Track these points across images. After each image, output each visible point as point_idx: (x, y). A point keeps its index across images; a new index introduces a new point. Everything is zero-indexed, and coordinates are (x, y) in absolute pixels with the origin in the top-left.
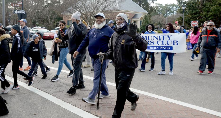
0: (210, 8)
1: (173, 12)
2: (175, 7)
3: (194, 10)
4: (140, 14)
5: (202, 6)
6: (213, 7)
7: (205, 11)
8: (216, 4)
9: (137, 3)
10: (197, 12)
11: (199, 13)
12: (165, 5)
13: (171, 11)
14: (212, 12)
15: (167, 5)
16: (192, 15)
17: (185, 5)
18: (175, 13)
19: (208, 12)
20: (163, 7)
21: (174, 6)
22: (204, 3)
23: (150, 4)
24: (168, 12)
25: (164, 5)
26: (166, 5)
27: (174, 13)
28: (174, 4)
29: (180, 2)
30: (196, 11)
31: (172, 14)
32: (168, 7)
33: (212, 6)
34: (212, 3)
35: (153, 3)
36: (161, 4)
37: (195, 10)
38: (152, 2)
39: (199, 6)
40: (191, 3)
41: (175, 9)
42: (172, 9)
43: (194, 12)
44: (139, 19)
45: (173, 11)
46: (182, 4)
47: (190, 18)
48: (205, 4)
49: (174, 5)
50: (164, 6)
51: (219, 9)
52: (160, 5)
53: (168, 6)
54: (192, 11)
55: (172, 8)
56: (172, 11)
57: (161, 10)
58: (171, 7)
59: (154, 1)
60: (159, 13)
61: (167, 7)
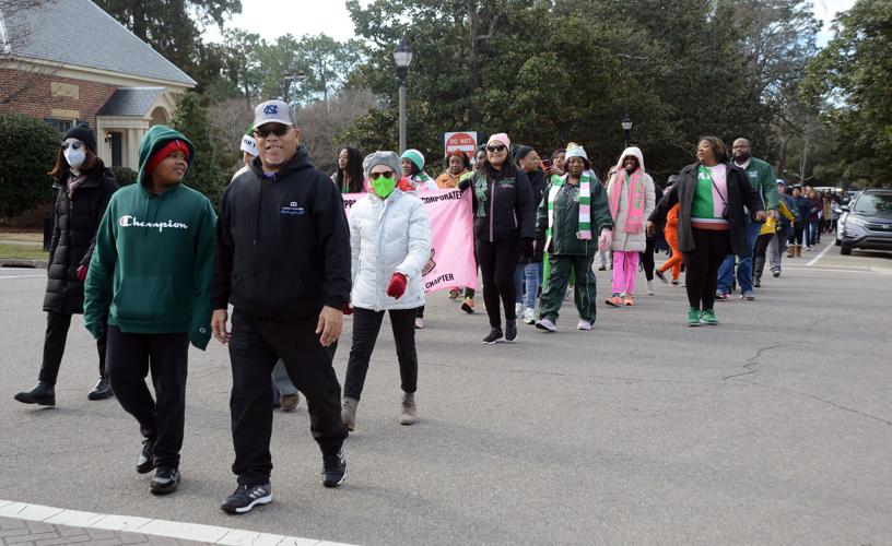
0: (518, 67)
1: (321, 87)
2: (331, 57)
3: (442, 76)
4: (146, 88)
5: (482, 52)
6: (532, 61)
7: (495, 83)
8: (547, 44)
9: (124, 21)
10: (455, 86)
11: (469, 92)
12: (276, 44)
13: (312, 79)
14: (528, 86)
15: (286, 42)
16: (432, 102)
17: (398, 42)
18: (332, 92)
19: (510, 87)
20: (265, 53)
21: (326, 51)
22: (490, 35)
23: (200, 29)
24: (298, 85)
25: (272, 42)
26: (281, 41)
27: (326, 91)
28: (323, 37)
29: (371, 25)
30: (452, 79)
31: (315, 95)
32: (296, 53)
33: (528, 54)
34: (528, 39)
35: (221, 23)
36: (254, 37)
37: (449, 74)
38: (211, 18)
39: (463, 56)
40: (426, 32)
41: (331, 69)
42: (314, 68)
43: (444, 85)
44: (140, 117)
45: (323, 78)
46: (378, 40)
47: (425, 120)
48: (493, 42)
49: (325, 45)
50: (272, 47)
51: (559, 75)
52: (248, 43)
53: (295, 46)
54: (434, 82)
55: (314, 62)
56: (318, 78)
57: (257, 69)
58: (310, 53)
59: (224, 15)
60: (244, 90)
61: (290, 55)
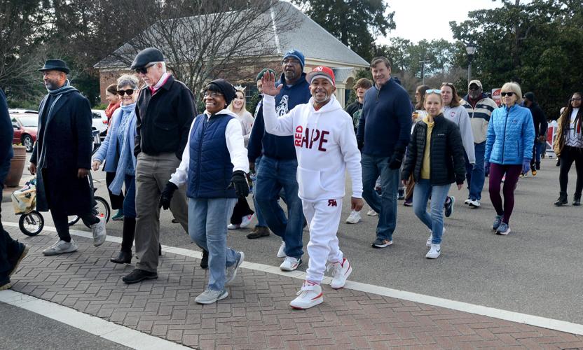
0: (540, 54)
1: (441, 66)
2: (447, 51)
3: (499, 59)
4: (345, 68)
5: (520, 46)
6: (547, 51)
7: (527, 63)
8: (556, 42)
9: (337, 35)
10: (506, 65)
11: (513, 67)
12: (418, 45)
13: (436, 62)
14: (544, 65)
15: (423, 44)
16: (493, 73)
17: (475, 42)
18: (446, 69)
19: (535, 65)
20: (411, 49)
21: (444, 48)
22: (525, 38)
23: (374, 38)
24: (428, 66)
25: (416, 43)
26: (420, 43)
27: (443, 68)
28: (443, 40)
29: (462, 34)
30: (504, 61)
31: (438, 70)
32: (428, 49)
33: (546, 47)
34: (546, 39)
35: (385, 34)
36: (407, 42)
37: (502, 58)
38: (380, 32)
39: (511, 49)
40: (491, 36)
41: (446, 57)
42: (437, 56)
43: (500, 64)
45: (442, 61)
46: (466, 41)
47: (489, 83)
48: (527, 41)
49: (443, 44)
50: (416, 46)
51: (562, 58)
52: (404, 44)
53: (428, 45)
54: (495, 63)
55: (437, 54)
56: (439, 62)
57: (408, 58)
58: (436, 49)
59: (387, 30)
60: (401, 69)
61: (425, 50)
